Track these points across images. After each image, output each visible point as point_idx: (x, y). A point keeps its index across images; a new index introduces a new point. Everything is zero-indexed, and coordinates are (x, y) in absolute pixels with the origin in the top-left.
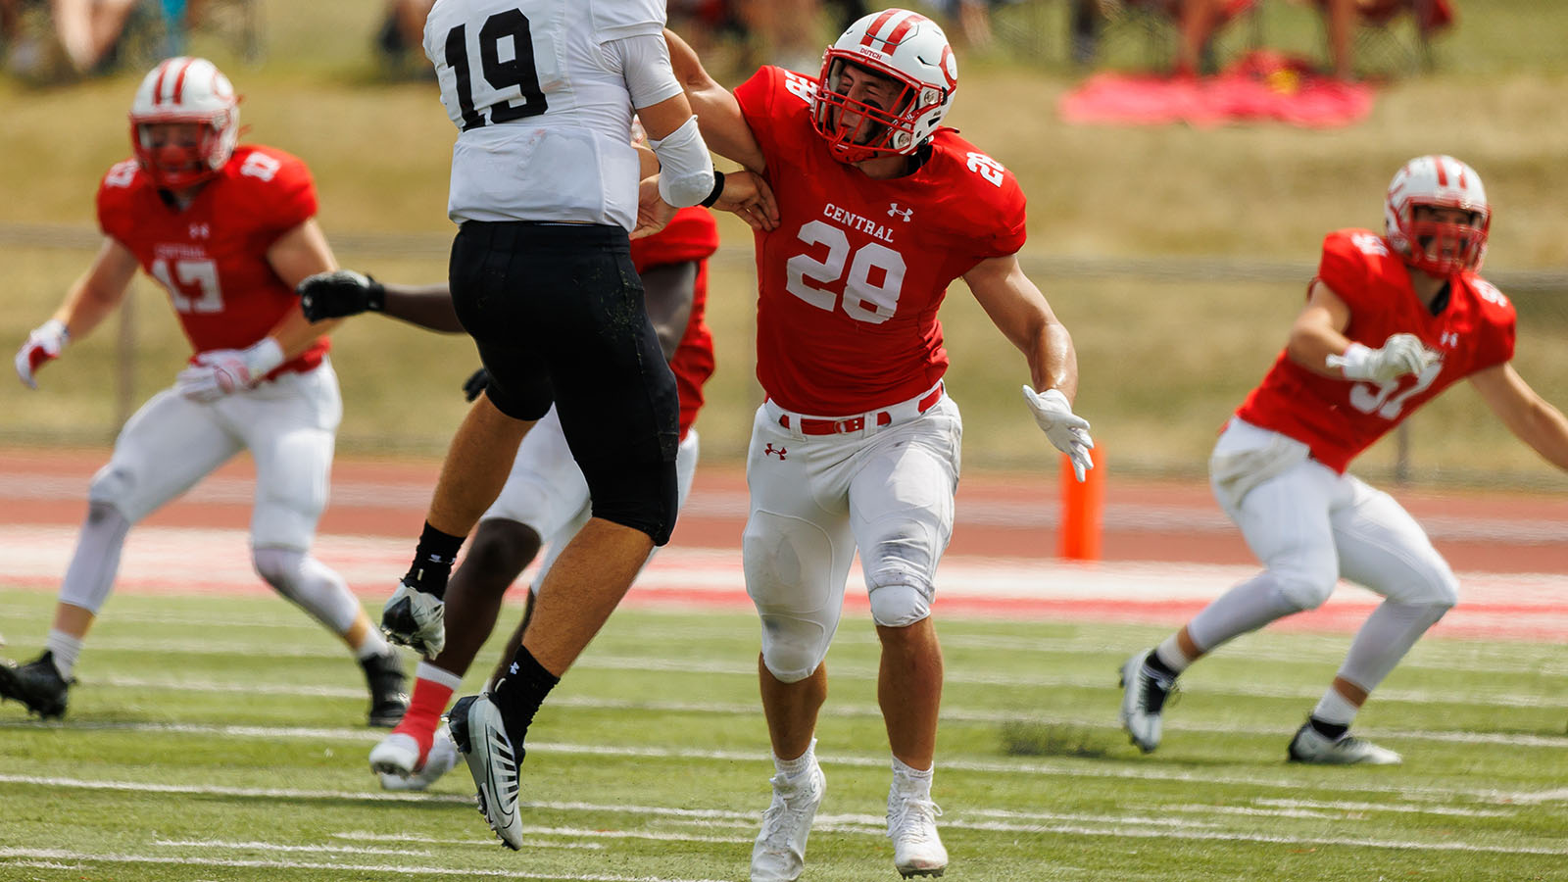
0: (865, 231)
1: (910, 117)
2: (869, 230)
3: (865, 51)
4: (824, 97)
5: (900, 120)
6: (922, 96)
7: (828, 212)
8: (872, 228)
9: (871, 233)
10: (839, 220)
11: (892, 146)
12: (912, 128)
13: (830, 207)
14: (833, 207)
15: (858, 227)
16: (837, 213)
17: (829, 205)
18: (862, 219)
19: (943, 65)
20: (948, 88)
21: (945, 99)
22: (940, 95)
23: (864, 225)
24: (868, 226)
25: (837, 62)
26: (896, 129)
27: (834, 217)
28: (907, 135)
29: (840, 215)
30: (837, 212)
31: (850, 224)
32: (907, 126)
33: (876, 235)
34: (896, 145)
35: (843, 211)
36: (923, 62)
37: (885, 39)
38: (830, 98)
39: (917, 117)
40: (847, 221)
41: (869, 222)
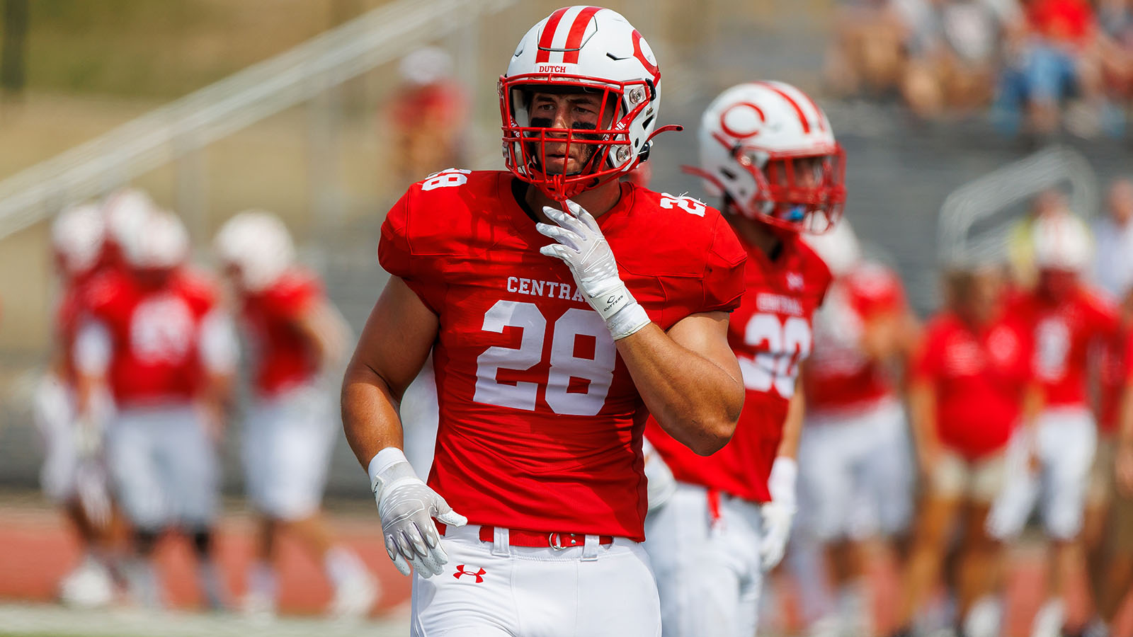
0: (561, 297)
1: (621, 126)
2: (565, 295)
3: (545, 69)
4: (514, 135)
5: (611, 134)
6: (626, 97)
7: (512, 288)
8: (568, 292)
9: (568, 298)
10: (527, 292)
11: (611, 166)
12: (627, 137)
13: (512, 281)
14: (516, 281)
15: (551, 295)
16: (522, 286)
17: (510, 279)
18: (552, 285)
19: (638, 54)
20: (652, 78)
21: (653, 92)
22: (646, 89)
23: (557, 290)
24: (562, 291)
25: (515, 92)
26: (609, 146)
27: (521, 291)
28: (625, 147)
29: (526, 287)
30: (522, 283)
31: (541, 293)
32: (619, 137)
33: (574, 299)
34: (617, 164)
35: (529, 281)
36: (615, 59)
37: (563, 47)
38: (522, 135)
39: (628, 124)
40: (536, 291)
41: (563, 286)
